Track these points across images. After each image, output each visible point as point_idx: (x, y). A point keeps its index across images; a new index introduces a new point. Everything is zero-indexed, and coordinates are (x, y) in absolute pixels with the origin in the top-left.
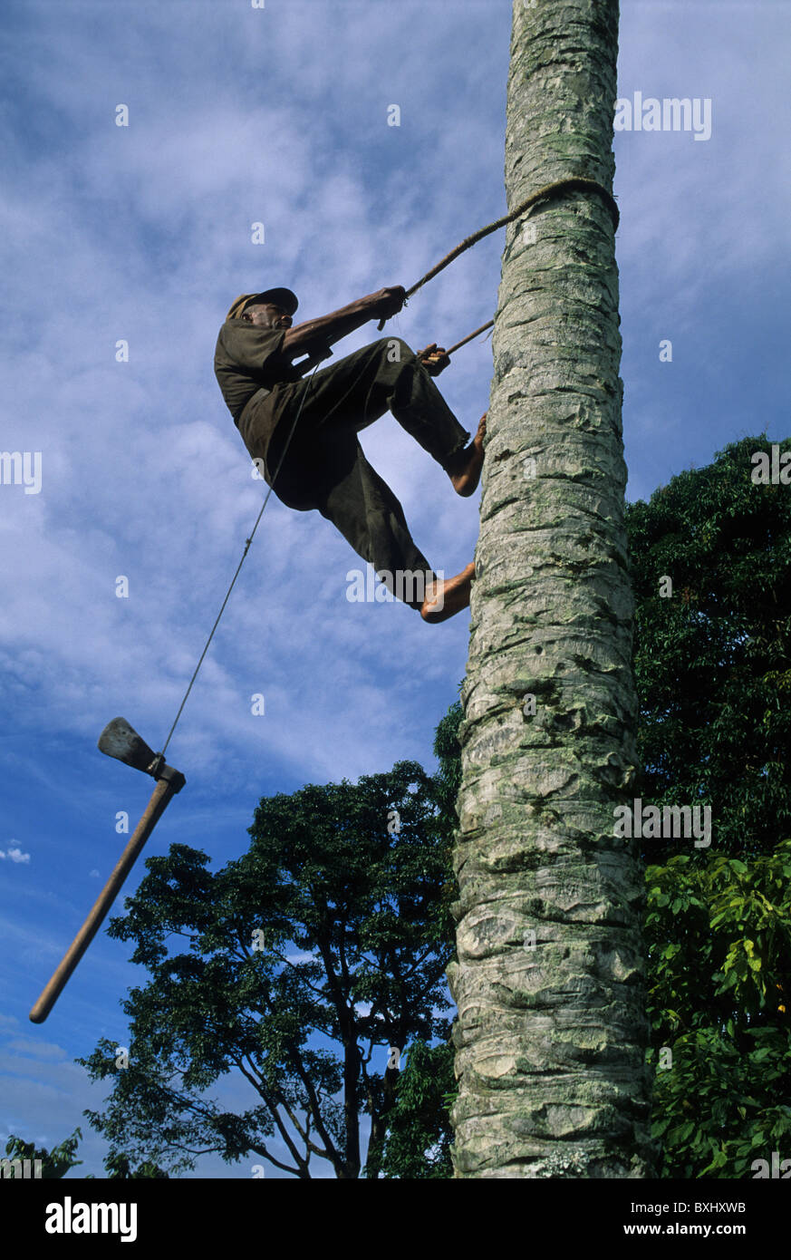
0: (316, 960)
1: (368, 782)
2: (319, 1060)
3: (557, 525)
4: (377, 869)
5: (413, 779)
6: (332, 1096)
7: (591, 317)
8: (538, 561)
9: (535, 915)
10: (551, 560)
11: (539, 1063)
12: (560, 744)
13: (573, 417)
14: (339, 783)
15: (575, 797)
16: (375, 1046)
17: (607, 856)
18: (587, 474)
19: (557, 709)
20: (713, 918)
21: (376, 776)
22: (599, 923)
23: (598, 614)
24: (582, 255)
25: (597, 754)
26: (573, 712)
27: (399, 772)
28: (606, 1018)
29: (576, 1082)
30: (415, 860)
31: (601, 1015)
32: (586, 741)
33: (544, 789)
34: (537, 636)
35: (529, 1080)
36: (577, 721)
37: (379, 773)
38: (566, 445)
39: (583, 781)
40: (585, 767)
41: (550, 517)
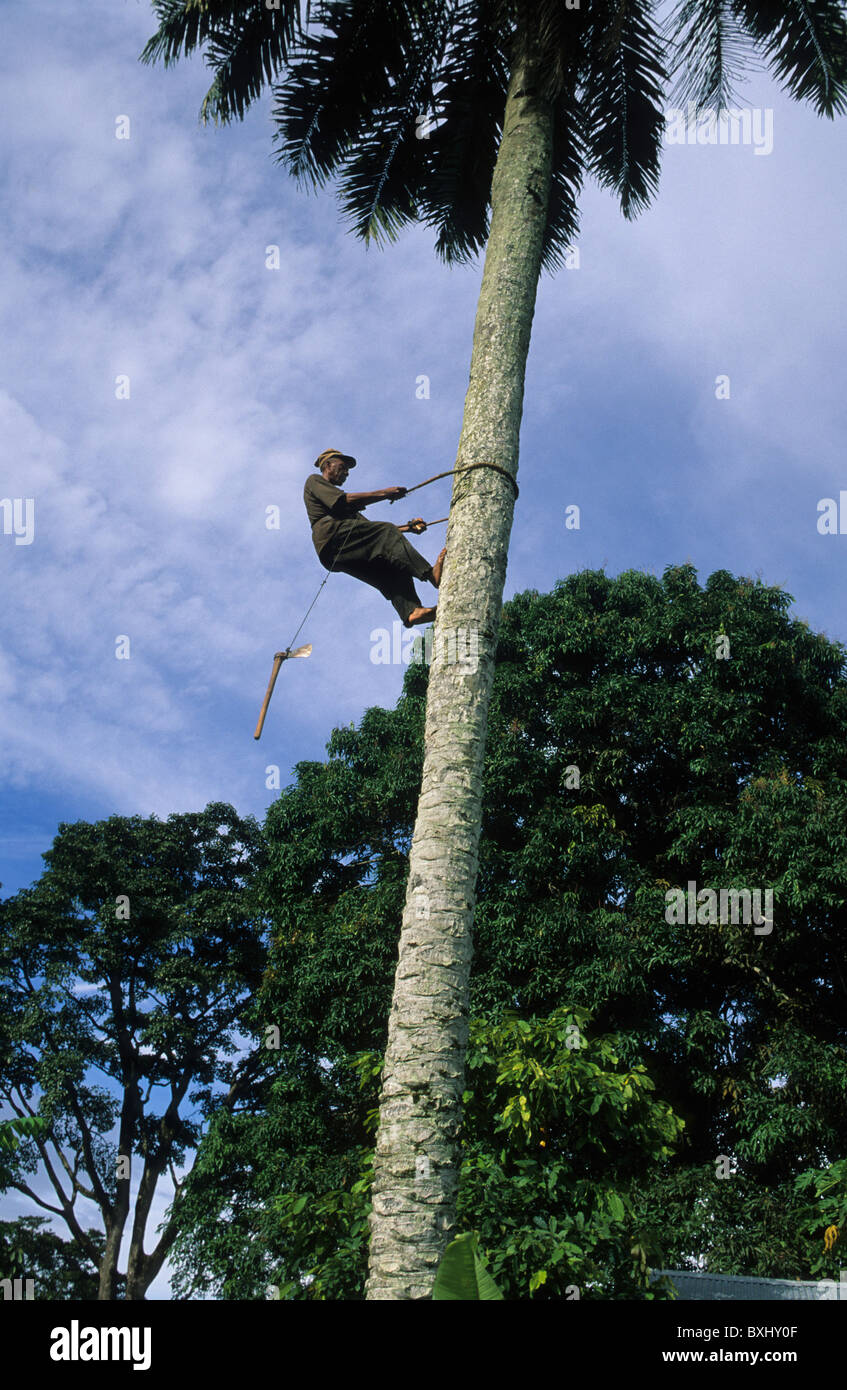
0: (100, 994)
1: (179, 820)
2: (93, 1097)
3: (438, 995)
4: (179, 911)
5: (224, 820)
6: (102, 1135)
7: (465, 860)
8: (426, 1015)
9: (412, 1199)
10: (433, 1015)
11: (409, 1267)
12: (429, 1116)
13: (450, 928)
14: (146, 818)
15: (434, 1143)
16: (154, 1086)
17: (445, 1172)
18: (454, 964)
19: (429, 1098)
20: (500, 1074)
21: (187, 815)
22: (439, 1204)
23: (452, 1046)
24: (463, 816)
25: (445, 1121)
26: (436, 1099)
27: (210, 813)
28: (438, 1247)
29: (424, 1275)
30: (220, 906)
31: (436, 1246)
32: (441, 1115)
33: (420, 1138)
34: (423, 1058)
35: (405, 1274)
36: (438, 1104)
37: (191, 812)
38: (445, 946)
39: (437, 1136)
40: (439, 1128)
41: (434, 989)
